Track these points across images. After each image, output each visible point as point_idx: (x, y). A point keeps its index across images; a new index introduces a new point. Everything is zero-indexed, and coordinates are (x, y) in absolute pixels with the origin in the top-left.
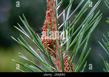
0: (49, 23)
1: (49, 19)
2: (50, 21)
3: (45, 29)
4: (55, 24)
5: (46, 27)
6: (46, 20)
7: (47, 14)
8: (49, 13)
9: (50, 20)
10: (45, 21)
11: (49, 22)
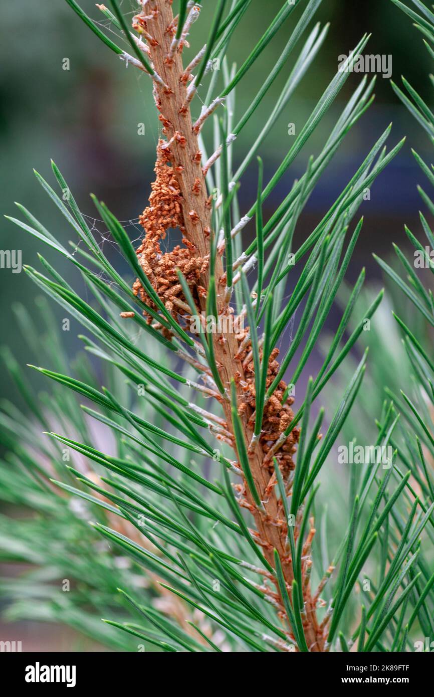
0: (172, 192)
1: (170, 175)
2: (173, 185)
3: (154, 222)
4: (197, 195)
5: (159, 213)
6: (158, 179)
7: (159, 154)
8: (166, 152)
9: (173, 180)
10: (154, 185)
11: (172, 188)
